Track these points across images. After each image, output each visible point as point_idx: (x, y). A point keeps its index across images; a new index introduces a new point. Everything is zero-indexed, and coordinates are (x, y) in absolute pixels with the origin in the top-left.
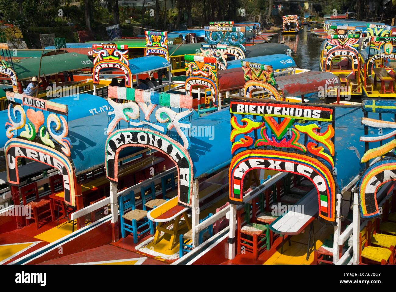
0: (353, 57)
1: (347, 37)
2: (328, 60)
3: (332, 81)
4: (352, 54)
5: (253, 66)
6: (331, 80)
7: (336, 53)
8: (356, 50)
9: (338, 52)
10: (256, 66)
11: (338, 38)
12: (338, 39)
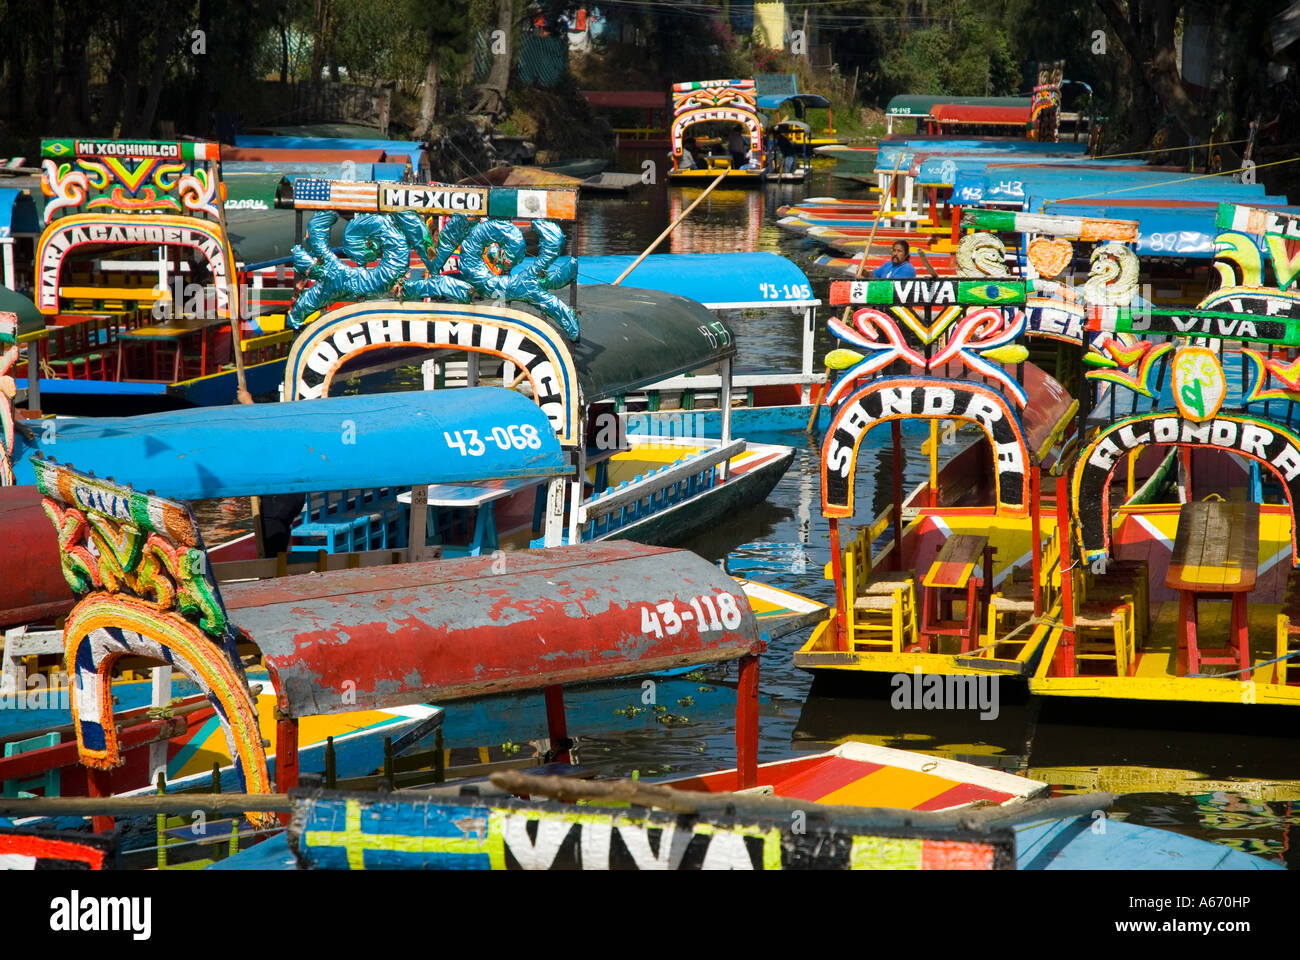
0: (995, 424)
1: (951, 298)
2: (835, 444)
3: (687, 616)
4: (987, 410)
5: (92, 502)
6: (680, 608)
7: (887, 397)
8: (1012, 386)
9: (898, 394)
10: (107, 502)
11: (897, 301)
12: (899, 311)
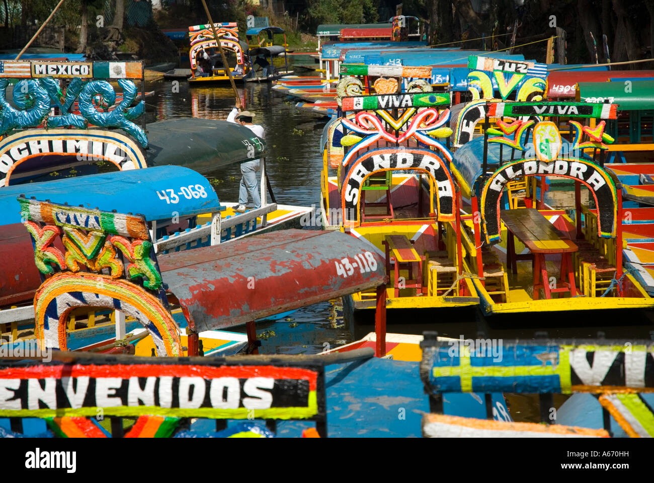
0: (436, 171)
1: (410, 104)
2: (349, 187)
3: (355, 265)
4: (432, 163)
5: (68, 220)
6: (352, 261)
7: (377, 160)
8: (444, 150)
9: (383, 158)
10: (82, 220)
11: (380, 108)
12: (381, 112)
